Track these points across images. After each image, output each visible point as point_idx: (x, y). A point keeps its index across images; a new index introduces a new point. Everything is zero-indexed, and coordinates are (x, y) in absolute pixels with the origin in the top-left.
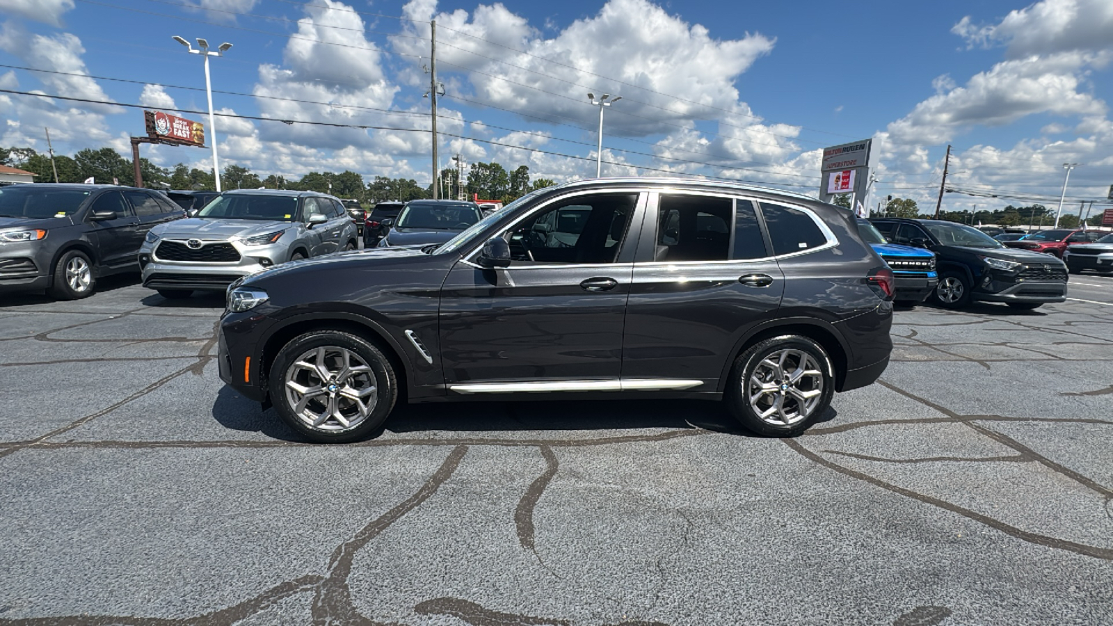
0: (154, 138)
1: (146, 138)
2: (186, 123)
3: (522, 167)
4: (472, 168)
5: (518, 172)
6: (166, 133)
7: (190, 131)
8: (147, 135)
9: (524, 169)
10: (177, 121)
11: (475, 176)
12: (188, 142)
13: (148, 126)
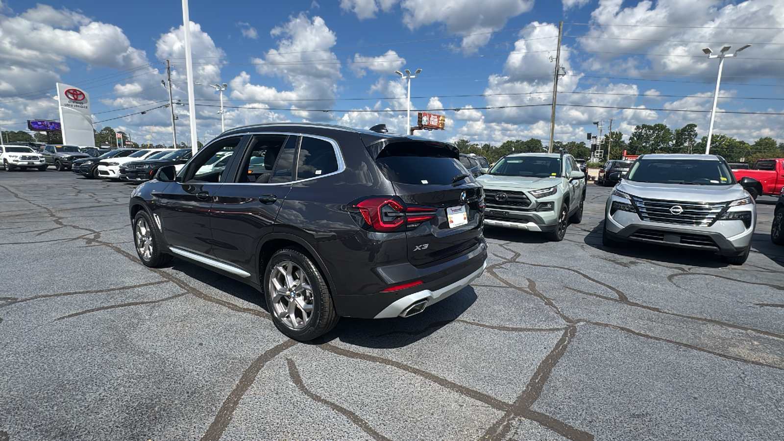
0: (421, 127)
1: (417, 127)
2: (436, 117)
3: (689, 125)
4: (636, 129)
5: (684, 130)
6: (426, 124)
7: (438, 121)
8: (418, 126)
9: (692, 127)
10: (432, 116)
11: (638, 136)
12: (437, 128)
13: (419, 121)
